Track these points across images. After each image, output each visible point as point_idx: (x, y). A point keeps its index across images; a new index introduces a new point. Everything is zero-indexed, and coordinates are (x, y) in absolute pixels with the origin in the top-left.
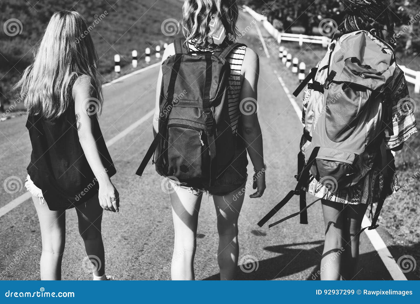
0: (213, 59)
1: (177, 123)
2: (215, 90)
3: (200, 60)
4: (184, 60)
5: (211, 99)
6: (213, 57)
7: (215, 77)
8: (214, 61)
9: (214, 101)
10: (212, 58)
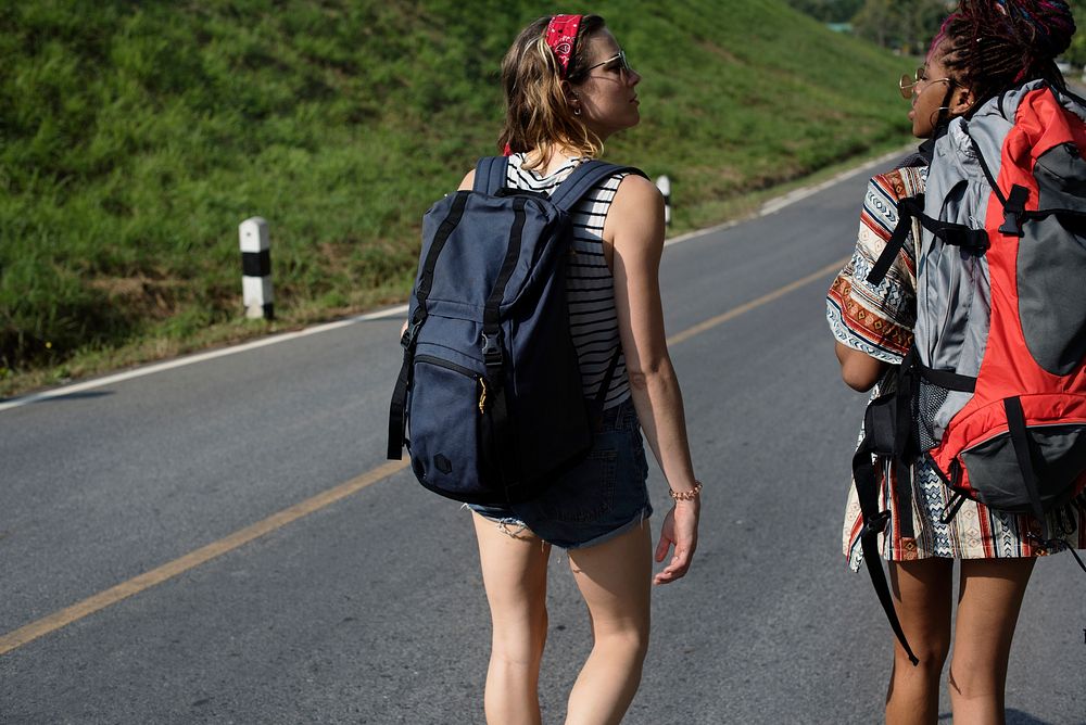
0: (530, 208)
1: (428, 353)
2: (518, 283)
3: (502, 208)
4: (472, 206)
5: (506, 304)
6: (528, 204)
7: (526, 251)
8: (529, 212)
9: (510, 308)
10: (526, 207)
